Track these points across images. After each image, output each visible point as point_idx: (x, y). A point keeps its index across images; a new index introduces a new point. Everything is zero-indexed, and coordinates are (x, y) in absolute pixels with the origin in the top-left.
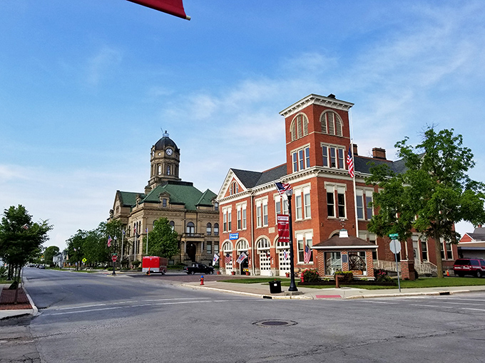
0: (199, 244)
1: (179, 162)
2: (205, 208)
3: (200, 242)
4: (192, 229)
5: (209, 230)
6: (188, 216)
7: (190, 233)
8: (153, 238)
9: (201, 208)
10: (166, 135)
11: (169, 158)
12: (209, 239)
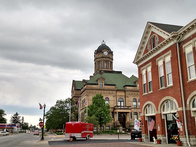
0: (128, 114)
1: (113, 60)
2: (131, 88)
3: (129, 112)
4: (122, 103)
5: (135, 104)
6: (119, 94)
7: (121, 106)
8: (92, 110)
9: (128, 88)
10: (103, 43)
11: (106, 58)
12: (135, 111)
